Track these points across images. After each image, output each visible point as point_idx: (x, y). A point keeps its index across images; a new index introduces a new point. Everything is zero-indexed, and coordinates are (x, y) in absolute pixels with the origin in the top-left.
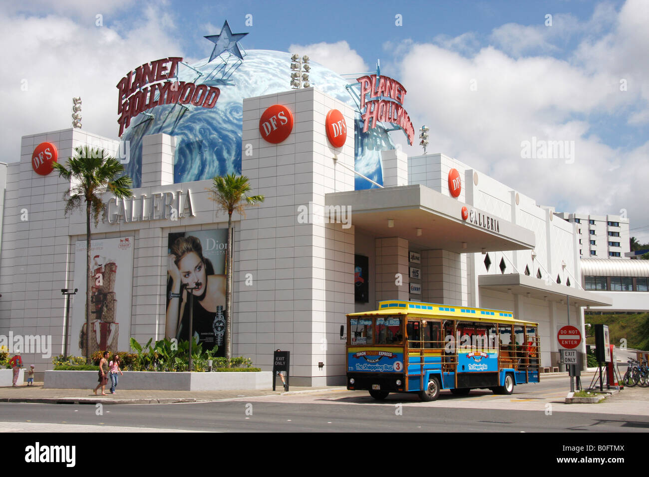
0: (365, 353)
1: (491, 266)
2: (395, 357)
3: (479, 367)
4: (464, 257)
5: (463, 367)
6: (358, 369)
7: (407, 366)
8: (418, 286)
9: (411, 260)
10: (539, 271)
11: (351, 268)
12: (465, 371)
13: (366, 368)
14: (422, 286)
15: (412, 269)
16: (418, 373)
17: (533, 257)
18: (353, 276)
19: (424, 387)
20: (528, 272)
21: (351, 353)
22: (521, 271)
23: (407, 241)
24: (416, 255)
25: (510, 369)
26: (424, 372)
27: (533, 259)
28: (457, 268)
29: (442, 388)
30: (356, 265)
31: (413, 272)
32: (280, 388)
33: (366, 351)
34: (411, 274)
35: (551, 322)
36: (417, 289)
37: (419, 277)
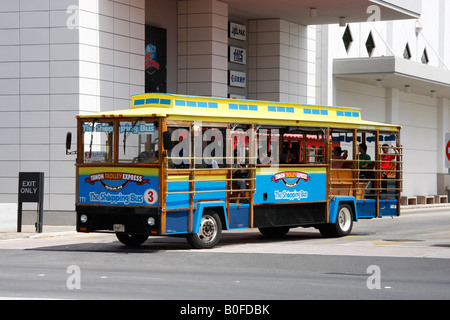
0: (102, 176)
1: (353, 45)
2: (145, 182)
3: (293, 195)
4: (312, 31)
5: (265, 195)
6: (92, 200)
7: (165, 196)
8: (242, 75)
9: (232, 35)
10: (425, 52)
11: (140, 47)
12: (269, 201)
13: (103, 199)
14: (247, 75)
15: (233, 49)
16: (185, 207)
17: (418, 30)
18: (143, 60)
19: (194, 227)
20: (408, 54)
21: (83, 176)
22: (398, 53)
23: (226, 5)
24: (240, 27)
25: (350, 197)
26: (194, 205)
27: (417, 34)
28: (302, 48)
29: (225, 229)
30: (148, 42)
31: (235, 54)
32: (29, 227)
33: (104, 173)
34: (232, 56)
35: (439, 129)
36: (240, 80)
37: (244, 62)
